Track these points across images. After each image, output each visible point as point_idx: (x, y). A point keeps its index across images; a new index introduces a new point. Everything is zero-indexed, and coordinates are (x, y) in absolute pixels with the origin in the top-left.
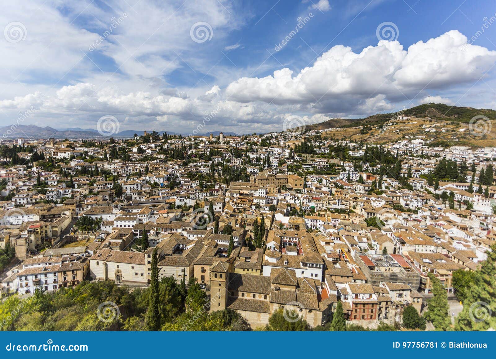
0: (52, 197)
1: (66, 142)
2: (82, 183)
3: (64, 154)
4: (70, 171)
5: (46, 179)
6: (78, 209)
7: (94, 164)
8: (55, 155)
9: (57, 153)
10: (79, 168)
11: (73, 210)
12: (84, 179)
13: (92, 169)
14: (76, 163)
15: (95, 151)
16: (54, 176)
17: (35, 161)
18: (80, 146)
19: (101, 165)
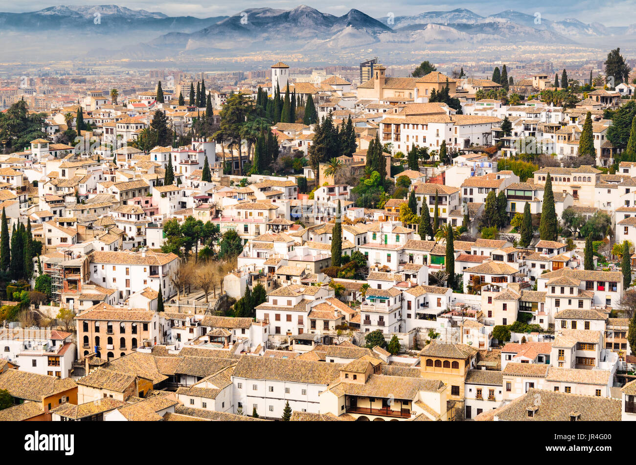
0: (381, 322)
1: (428, 77)
2: (489, 271)
3: (420, 132)
4: (444, 211)
5: (362, 240)
6: (474, 388)
7: (538, 180)
8: (387, 135)
9: (398, 126)
10: (479, 198)
11: (455, 390)
12: (498, 252)
13: (527, 207)
14: (468, 173)
15: (543, 118)
16: (388, 227)
17: (324, 161)
18: (480, 96)
19: (567, 187)
